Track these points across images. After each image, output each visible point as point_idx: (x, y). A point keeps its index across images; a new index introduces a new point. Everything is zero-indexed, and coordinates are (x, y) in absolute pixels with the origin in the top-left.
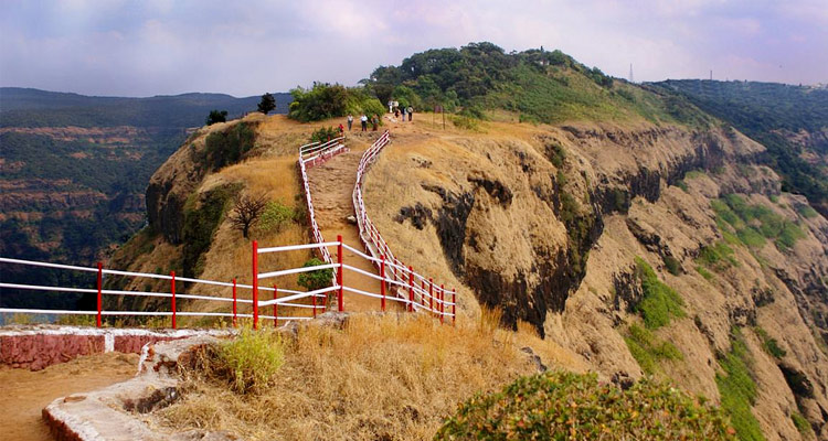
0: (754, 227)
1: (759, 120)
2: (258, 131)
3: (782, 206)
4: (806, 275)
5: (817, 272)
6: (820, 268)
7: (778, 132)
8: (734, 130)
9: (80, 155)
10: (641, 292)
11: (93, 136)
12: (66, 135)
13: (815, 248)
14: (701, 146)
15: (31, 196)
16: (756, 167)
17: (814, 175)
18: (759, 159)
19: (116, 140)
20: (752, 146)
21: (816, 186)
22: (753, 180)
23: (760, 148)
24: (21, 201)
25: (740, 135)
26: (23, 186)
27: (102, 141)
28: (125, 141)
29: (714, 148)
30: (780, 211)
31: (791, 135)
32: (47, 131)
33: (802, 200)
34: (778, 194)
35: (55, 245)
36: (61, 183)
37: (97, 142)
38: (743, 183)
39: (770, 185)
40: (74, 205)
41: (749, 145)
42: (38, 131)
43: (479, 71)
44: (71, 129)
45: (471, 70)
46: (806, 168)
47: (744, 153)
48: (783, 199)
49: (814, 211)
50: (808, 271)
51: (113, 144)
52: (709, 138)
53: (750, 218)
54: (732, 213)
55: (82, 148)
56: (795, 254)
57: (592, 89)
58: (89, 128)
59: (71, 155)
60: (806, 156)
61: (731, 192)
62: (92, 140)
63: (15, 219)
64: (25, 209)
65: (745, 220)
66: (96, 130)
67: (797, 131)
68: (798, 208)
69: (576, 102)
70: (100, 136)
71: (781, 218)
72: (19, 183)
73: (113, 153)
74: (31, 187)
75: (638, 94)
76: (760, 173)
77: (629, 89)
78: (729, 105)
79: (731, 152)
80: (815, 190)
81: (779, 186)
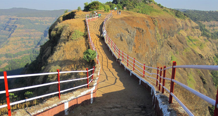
0: (194, 44)
1: (196, 19)
2: (75, 14)
3: (201, 39)
4: (206, 56)
5: (208, 55)
6: (209, 54)
7: (200, 22)
8: (191, 20)
9: (37, 24)
10: (171, 59)
11: (39, 19)
12: (34, 19)
13: (208, 49)
14: (183, 24)
15: (26, 33)
16: (195, 29)
17: (208, 32)
18: (197, 28)
19: (45, 20)
20: (195, 24)
21: (208, 35)
22: (195, 33)
23: (197, 25)
24: (24, 34)
25: (192, 22)
26: (24, 31)
27: (42, 20)
28: (47, 20)
29: (186, 25)
30: (200, 40)
31: (203, 23)
32: (29, 18)
33: (206, 38)
34: (200, 36)
35: (32, 45)
36: (32, 30)
37: (41, 21)
38: (192, 33)
39: (199, 34)
40: (36, 35)
41: (194, 24)
42: (27, 18)
43: (132, 3)
44: (35, 18)
45: (130, 3)
46: (206, 30)
47: (193, 26)
48: (201, 37)
49: (208, 41)
50: (206, 55)
51: (45, 21)
52: (185, 22)
53: (193, 42)
54: (189, 40)
55: (37, 22)
56: (203, 51)
57: (159, 9)
58: (39, 17)
59: (35, 24)
60: (206, 28)
61: (189, 35)
62: (39, 20)
63: (22, 38)
64: (24, 36)
65: (192, 42)
66: (40, 18)
67: (205, 22)
68: (205, 40)
69: (155, 11)
70: (41, 19)
71: (201, 42)
72: (23, 30)
73: (44, 23)
74: (25, 31)
75: (169, 11)
76: (196, 31)
77: (167, 9)
78: (189, 15)
79: (190, 26)
80: (208, 36)
81: (201, 34)
